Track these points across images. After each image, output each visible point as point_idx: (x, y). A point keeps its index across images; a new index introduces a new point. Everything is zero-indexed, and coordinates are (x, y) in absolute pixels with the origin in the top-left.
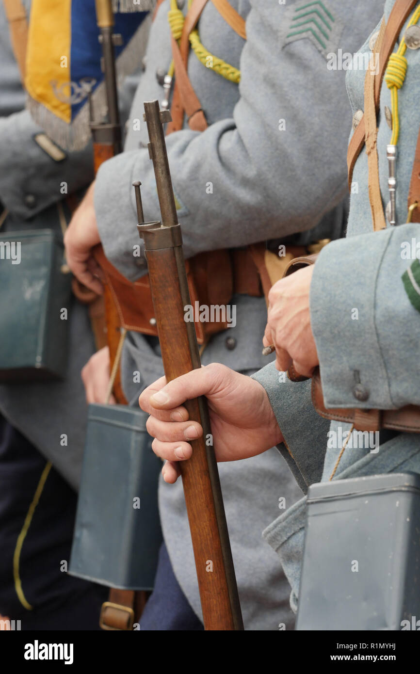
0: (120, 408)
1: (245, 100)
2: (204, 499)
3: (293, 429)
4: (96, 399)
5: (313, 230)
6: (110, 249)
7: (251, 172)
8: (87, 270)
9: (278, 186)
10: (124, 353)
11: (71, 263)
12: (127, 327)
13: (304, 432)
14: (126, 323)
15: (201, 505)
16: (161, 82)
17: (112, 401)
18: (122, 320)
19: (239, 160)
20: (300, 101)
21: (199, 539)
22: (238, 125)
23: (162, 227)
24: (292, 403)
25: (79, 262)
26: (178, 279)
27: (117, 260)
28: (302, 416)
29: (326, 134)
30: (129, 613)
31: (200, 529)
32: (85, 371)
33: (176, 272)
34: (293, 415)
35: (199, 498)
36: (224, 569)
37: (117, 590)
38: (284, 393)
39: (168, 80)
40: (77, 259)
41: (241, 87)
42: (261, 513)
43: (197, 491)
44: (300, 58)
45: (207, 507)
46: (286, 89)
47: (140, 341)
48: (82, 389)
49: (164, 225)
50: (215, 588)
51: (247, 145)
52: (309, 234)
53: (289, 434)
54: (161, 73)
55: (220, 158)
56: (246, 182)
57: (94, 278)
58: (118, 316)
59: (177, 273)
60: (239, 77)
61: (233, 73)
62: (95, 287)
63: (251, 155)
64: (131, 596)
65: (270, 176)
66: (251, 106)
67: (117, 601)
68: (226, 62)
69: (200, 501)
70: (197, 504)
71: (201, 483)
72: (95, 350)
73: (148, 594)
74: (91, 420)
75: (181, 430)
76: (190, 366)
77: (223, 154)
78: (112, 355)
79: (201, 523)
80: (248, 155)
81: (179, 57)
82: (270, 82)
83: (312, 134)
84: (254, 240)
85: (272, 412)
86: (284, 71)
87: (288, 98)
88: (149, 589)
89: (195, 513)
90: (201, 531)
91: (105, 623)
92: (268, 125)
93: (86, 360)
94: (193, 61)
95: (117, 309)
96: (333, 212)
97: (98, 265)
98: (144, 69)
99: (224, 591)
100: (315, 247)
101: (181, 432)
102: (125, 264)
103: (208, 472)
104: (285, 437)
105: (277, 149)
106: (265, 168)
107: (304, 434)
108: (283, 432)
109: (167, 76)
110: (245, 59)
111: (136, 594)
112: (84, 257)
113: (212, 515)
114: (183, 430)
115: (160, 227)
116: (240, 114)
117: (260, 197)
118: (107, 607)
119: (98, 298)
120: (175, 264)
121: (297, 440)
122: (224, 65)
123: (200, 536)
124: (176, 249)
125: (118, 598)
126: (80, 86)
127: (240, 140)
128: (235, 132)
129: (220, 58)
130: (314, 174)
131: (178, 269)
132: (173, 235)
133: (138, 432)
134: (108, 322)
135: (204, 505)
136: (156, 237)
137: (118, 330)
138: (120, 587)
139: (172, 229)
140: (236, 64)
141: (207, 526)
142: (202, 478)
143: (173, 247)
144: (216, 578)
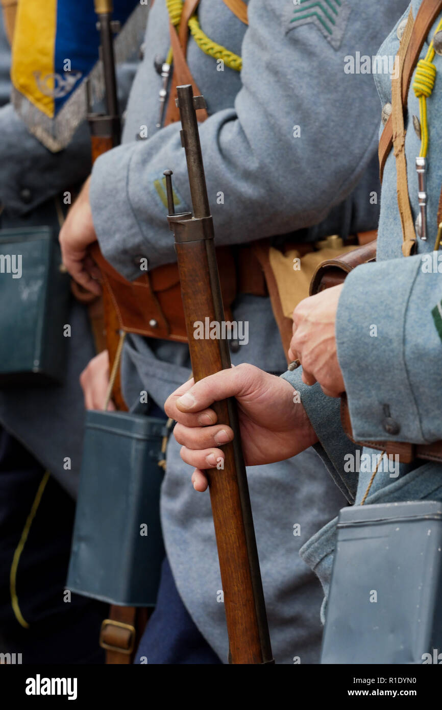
0: (120, 415)
1: (247, 88)
2: (231, 505)
3: (328, 431)
4: (95, 406)
5: (320, 225)
6: (107, 247)
7: (253, 164)
8: (84, 270)
9: (281, 179)
10: (124, 356)
11: (67, 263)
12: (126, 329)
13: (340, 432)
14: (125, 325)
15: (228, 512)
16: (159, 70)
17: (111, 408)
18: (121, 321)
19: (240, 152)
20: (305, 89)
21: (225, 548)
22: (239, 116)
23: (194, 219)
24: (327, 404)
25: (75, 261)
26: (208, 274)
27: (114, 259)
28: (338, 417)
29: (332, 124)
30: (131, 631)
31: (227, 537)
32: (84, 376)
33: (206, 266)
34: (328, 416)
35: (226, 505)
36: (251, 578)
37: (117, 607)
38: (318, 394)
39: (166, 68)
40: (73, 258)
41: (243, 75)
42: (268, 524)
43: (224, 497)
44: (304, 44)
45: (234, 513)
46: (289, 77)
47: (140, 344)
48: (80, 394)
49: (195, 217)
50: (240, 599)
51: (249, 136)
52: (316, 230)
53: (324, 435)
54: (158, 61)
55: (221, 150)
56: (247, 175)
57: (90, 279)
58: (117, 318)
59: (208, 267)
60: (241, 65)
61: (235, 60)
62: (92, 288)
63: (253, 147)
64: (132, 613)
65: (273, 169)
66: (253, 94)
67: (117, 618)
68: (228, 48)
69: (227, 507)
70: (224, 510)
71: (229, 488)
72: (95, 354)
73: (151, 611)
74: (89, 428)
75: (211, 435)
76: (219, 366)
77: (223, 146)
78: (111, 360)
79: (228, 530)
80: (250, 147)
81: (178, 44)
82: (274, 70)
83: (317, 124)
84: (257, 236)
85: (305, 414)
86: (288, 58)
87: (292, 86)
88: (151, 605)
89: (222, 519)
90: (227, 539)
91: (105, 642)
92: (271, 115)
93: (84, 364)
94: (192, 48)
95: (116, 311)
96: (342, 206)
97: (95, 265)
98: (141, 57)
99: (250, 602)
100: (323, 243)
101: (211, 437)
102: (122, 262)
103: (236, 476)
104: (320, 440)
105: (280, 140)
106: (268, 161)
107: (340, 434)
108: (317, 435)
109: (166, 64)
110: (247, 45)
111: (138, 610)
112: (79, 255)
113: (239, 523)
114: (213, 436)
115: (191, 218)
116: (242, 104)
117: (262, 191)
118: (107, 625)
119: (97, 299)
120: (206, 258)
121: (333, 442)
122: (226, 52)
123: (226, 544)
124: (207, 243)
125: (118, 614)
126: (64, 79)
127: (241, 131)
128: (236, 123)
129: (221, 44)
130: (319, 167)
131: (209, 263)
132: (204, 227)
133: (138, 440)
134: (107, 325)
135: (231, 511)
136: (186, 229)
137: (117, 332)
138: (121, 604)
139: (203, 221)
140: (238, 52)
141: (233, 533)
142: (229, 483)
143: (204, 240)
144: (242, 589)
